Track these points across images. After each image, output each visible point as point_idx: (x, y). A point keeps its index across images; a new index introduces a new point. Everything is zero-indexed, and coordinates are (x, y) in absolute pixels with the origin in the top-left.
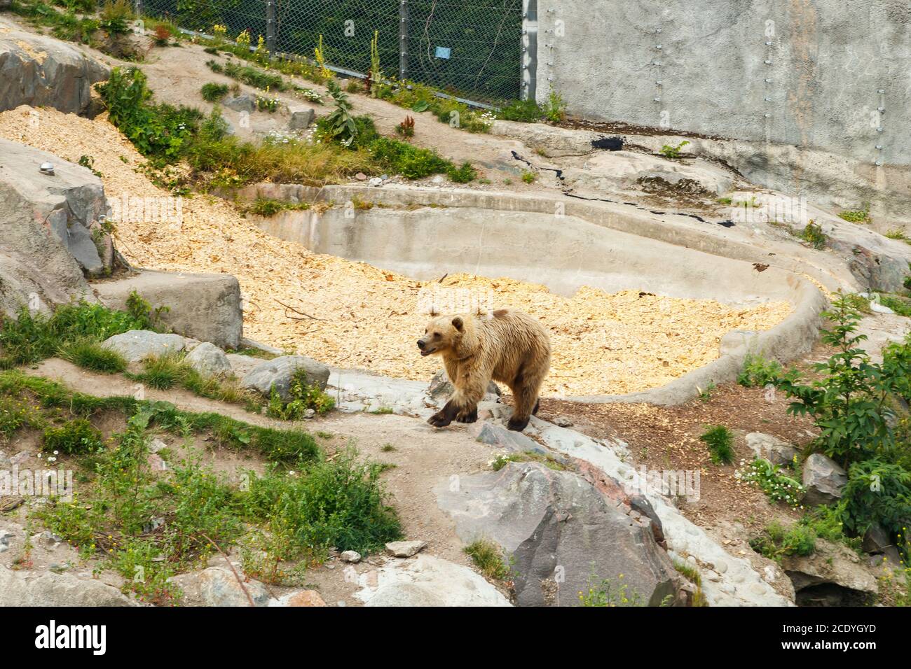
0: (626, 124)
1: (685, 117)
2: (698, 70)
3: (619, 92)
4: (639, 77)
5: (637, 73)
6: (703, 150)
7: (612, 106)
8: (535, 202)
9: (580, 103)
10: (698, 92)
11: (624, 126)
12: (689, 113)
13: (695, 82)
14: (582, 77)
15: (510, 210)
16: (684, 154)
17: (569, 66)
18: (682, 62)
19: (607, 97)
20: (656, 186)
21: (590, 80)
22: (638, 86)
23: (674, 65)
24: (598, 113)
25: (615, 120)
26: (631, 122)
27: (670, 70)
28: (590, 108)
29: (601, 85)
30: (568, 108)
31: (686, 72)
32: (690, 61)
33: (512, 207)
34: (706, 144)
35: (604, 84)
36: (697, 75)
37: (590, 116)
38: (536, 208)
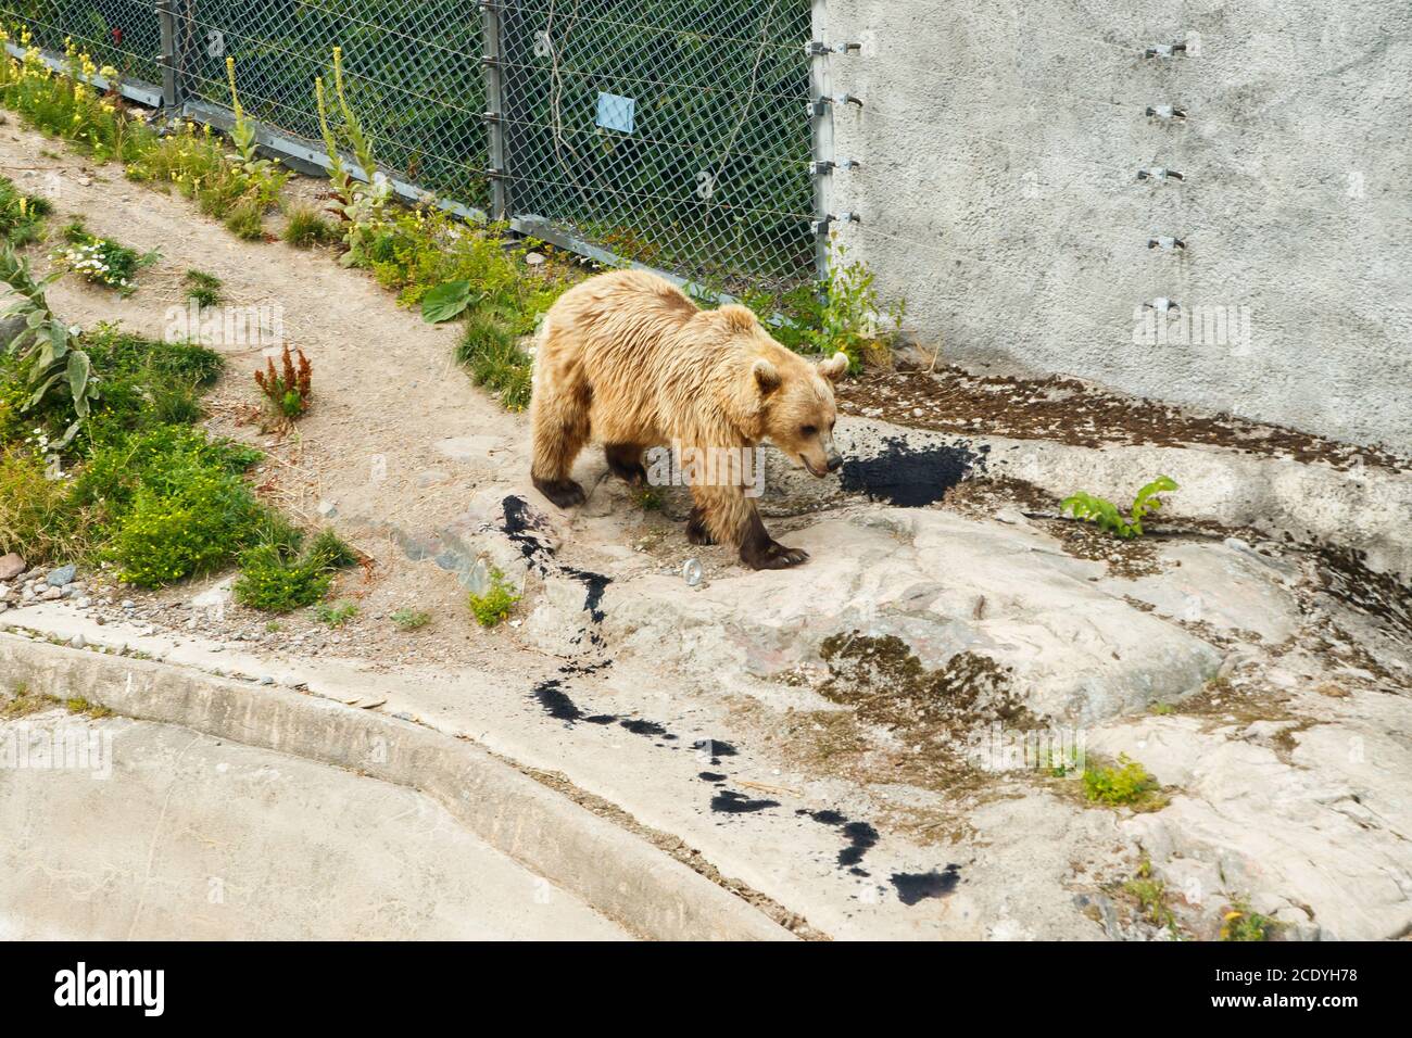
0: (1079, 387)
1: (1271, 370)
2: (1309, 198)
3: (1062, 270)
4: (1119, 217)
5: (1114, 204)
6: (1271, 510)
7: (1040, 320)
8: (338, 726)
9: (946, 305)
10: (1317, 281)
11: (1069, 393)
12: (1282, 357)
13: (1300, 241)
14: (950, 211)
15: (269, 746)
16: (1183, 521)
17: (912, 172)
18: (1252, 166)
19: (1027, 288)
20: (874, 674)
21: (973, 221)
22: (1118, 250)
23: (1225, 177)
24: (1001, 343)
25: (1050, 369)
26: (1097, 381)
27: (1213, 194)
28: (974, 324)
29: (1007, 241)
30: (910, 321)
31: (1271, 204)
32: (1281, 162)
33: (275, 738)
34: (1291, 480)
35: (1018, 240)
36: (1307, 217)
37: (974, 353)
38: (338, 750)
